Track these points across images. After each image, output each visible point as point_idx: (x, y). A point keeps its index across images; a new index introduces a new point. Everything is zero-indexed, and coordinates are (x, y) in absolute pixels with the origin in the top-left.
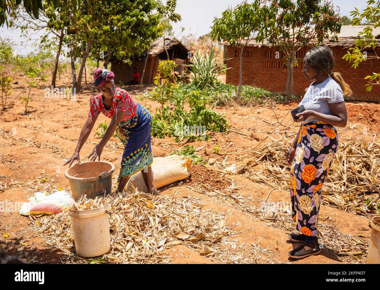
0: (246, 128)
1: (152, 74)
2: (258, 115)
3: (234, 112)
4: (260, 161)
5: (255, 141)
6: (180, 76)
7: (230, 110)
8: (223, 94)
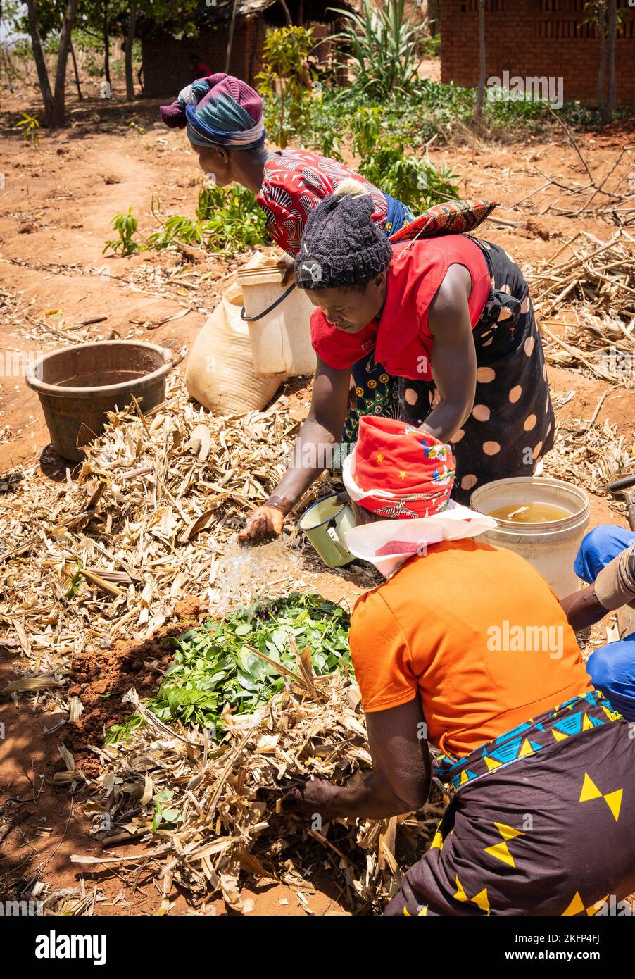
0: (508, 204)
1: (251, 65)
2: (534, 163)
3: (470, 159)
4: (562, 301)
5: (539, 240)
6: (323, 68)
7: (460, 153)
8: (438, 112)
